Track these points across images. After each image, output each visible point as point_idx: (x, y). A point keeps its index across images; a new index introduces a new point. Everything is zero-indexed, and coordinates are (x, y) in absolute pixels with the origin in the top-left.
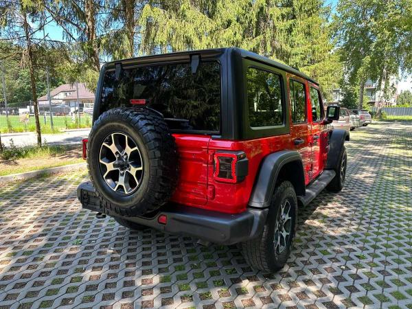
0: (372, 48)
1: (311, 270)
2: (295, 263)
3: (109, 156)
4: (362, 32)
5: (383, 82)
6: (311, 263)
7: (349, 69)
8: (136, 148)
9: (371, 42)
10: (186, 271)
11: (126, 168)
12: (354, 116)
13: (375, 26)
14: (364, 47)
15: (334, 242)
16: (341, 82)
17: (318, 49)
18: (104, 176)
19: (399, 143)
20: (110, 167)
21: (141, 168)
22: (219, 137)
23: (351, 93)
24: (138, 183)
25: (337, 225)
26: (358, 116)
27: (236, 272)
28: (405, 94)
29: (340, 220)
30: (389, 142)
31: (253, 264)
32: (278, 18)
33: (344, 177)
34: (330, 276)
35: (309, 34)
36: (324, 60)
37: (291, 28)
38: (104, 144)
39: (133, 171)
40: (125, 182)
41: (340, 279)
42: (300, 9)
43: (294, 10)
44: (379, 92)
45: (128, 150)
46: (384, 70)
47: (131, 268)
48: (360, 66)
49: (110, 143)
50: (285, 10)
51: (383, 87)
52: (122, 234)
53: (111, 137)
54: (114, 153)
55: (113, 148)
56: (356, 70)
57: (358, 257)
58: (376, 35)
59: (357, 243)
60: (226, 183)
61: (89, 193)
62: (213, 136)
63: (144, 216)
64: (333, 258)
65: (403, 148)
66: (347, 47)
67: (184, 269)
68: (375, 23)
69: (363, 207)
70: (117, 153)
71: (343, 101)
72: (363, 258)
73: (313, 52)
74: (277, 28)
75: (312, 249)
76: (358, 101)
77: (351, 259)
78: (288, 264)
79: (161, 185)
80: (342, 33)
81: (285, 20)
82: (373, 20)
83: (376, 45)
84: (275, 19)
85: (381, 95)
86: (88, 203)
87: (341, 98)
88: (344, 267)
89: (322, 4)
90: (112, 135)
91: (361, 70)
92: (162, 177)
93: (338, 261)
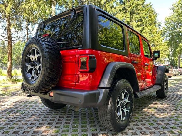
1: (141, 133)
2: (132, 128)
6: (142, 129)
7: (172, 50)
8: (39, 55)
10: (69, 128)
11: (35, 67)
12: (175, 69)
14: (179, 40)
15: (158, 120)
16: (169, 56)
17: (156, 40)
18: (27, 72)
20: (29, 67)
21: (40, 65)
23: (174, 61)
24: (39, 73)
25: (161, 112)
26: (177, 69)
27: (97, 131)
29: (163, 110)
31: (104, 125)
32: (136, 26)
33: (167, 91)
35: (151, 33)
36: (159, 45)
37: (142, 30)
39: (38, 67)
42: (146, 23)
43: (143, 23)
45: (36, 57)
48: (177, 48)
49: (30, 55)
50: (139, 23)
55: (31, 57)
56: (175, 50)
57: (172, 127)
59: (172, 121)
60: (84, 72)
64: (156, 127)
66: (170, 40)
69: (177, 105)
70: (32, 59)
71: (170, 64)
72: (175, 128)
73: (154, 41)
75: (144, 122)
76: (178, 64)
77: (167, 128)
78: (128, 129)
80: (167, 34)
84: (134, 27)
87: (169, 63)
88: (162, 132)
89: (157, 22)
90: (31, 50)
91: (178, 50)
93: (159, 129)
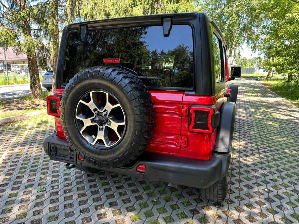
0: (226, 27)
1: (245, 195)
3: (87, 112)
4: (219, 16)
5: (233, 51)
8: (118, 105)
9: (225, 23)
10: (150, 208)
11: (105, 124)
13: (227, 12)
15: (249, 169)
18: (81, 132)
19: (252, 93)
20: (88, 123)
21: (124, 124)
22: (194, 93)
24: (120, 138)
27: (191, 204)
28: (243, 59)
30: (245, 92)
34: (261, 199)
38: (81, 101)
39: (114, 126)
40: (104, 137)
41: (269, 200)
44: (230, 58)
45: (109, 107)
46: (234, 43)
47: (102, 211)
49: (88, 100)
51: (233, 54)
52: (81, 177)
53: (89, 95)
54: (92, 109)
55: (91, 105)
57: (272, 180)
58: (228, 18)
59: (265, 169)
60: (198, 133)
61: (57, 146)
62: (186, 92)
63: (124, 166)
64: (256, 183)
65: (255, 96)
67: (148, 206)
68: (228, 10)
70: (95, 110)
72: (276, 180)
74: (167, 9)
77: (268, 182)
79: (145, 138)
81: (172, 4)
82: (226, 8)
83: (229, 26)
84: (165, 3)
85: (232, 60)
86: (56, 155)
88: (267, 190)
90: (91, 93)
92: (146, 132)
93: (261, 185)
